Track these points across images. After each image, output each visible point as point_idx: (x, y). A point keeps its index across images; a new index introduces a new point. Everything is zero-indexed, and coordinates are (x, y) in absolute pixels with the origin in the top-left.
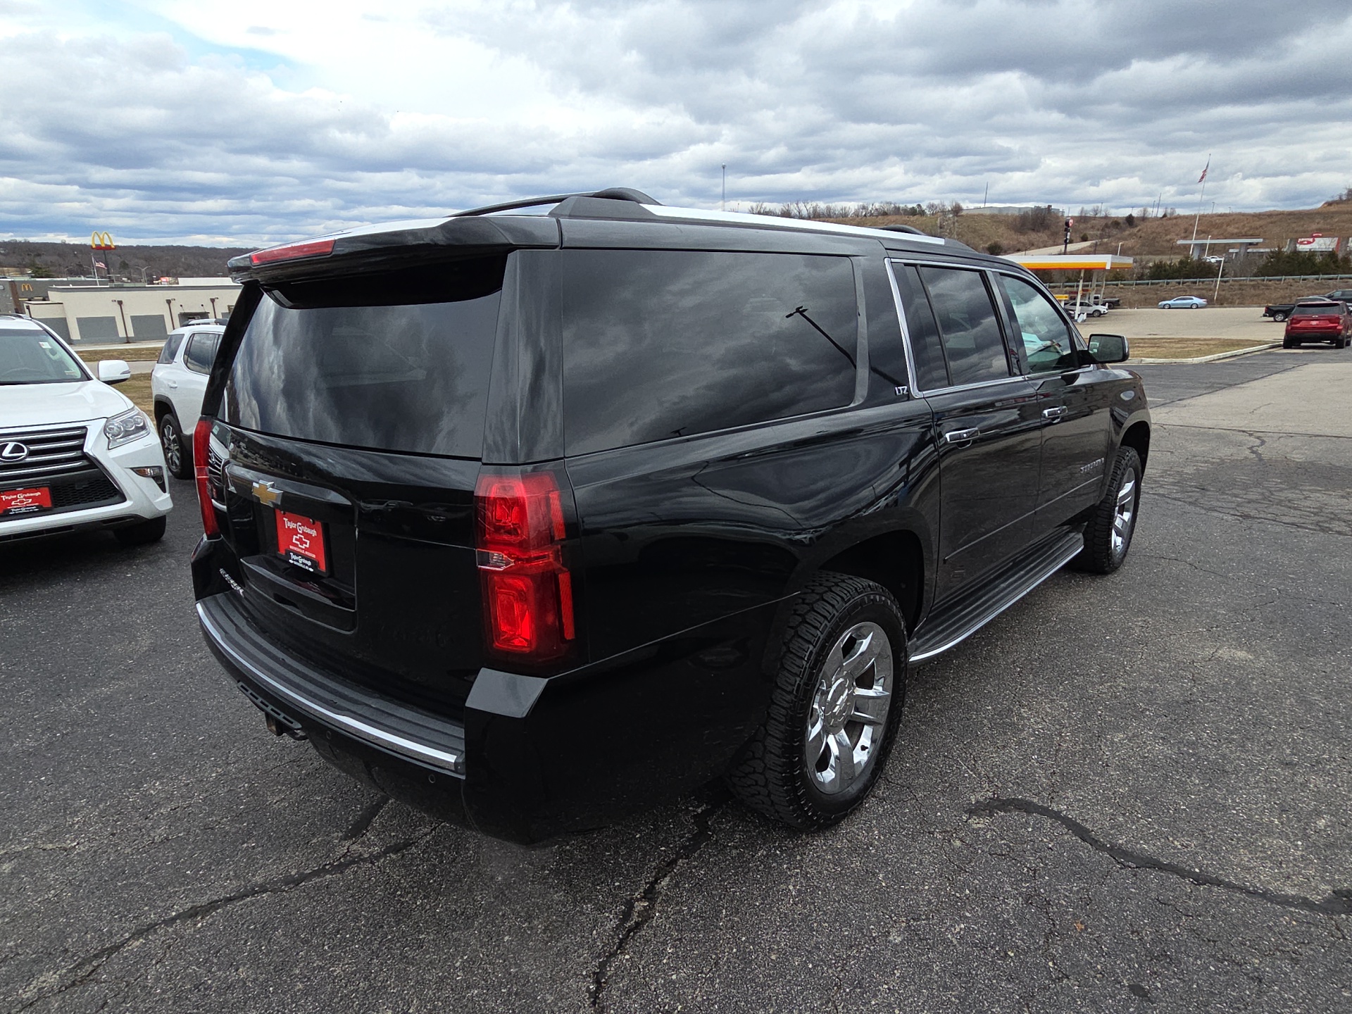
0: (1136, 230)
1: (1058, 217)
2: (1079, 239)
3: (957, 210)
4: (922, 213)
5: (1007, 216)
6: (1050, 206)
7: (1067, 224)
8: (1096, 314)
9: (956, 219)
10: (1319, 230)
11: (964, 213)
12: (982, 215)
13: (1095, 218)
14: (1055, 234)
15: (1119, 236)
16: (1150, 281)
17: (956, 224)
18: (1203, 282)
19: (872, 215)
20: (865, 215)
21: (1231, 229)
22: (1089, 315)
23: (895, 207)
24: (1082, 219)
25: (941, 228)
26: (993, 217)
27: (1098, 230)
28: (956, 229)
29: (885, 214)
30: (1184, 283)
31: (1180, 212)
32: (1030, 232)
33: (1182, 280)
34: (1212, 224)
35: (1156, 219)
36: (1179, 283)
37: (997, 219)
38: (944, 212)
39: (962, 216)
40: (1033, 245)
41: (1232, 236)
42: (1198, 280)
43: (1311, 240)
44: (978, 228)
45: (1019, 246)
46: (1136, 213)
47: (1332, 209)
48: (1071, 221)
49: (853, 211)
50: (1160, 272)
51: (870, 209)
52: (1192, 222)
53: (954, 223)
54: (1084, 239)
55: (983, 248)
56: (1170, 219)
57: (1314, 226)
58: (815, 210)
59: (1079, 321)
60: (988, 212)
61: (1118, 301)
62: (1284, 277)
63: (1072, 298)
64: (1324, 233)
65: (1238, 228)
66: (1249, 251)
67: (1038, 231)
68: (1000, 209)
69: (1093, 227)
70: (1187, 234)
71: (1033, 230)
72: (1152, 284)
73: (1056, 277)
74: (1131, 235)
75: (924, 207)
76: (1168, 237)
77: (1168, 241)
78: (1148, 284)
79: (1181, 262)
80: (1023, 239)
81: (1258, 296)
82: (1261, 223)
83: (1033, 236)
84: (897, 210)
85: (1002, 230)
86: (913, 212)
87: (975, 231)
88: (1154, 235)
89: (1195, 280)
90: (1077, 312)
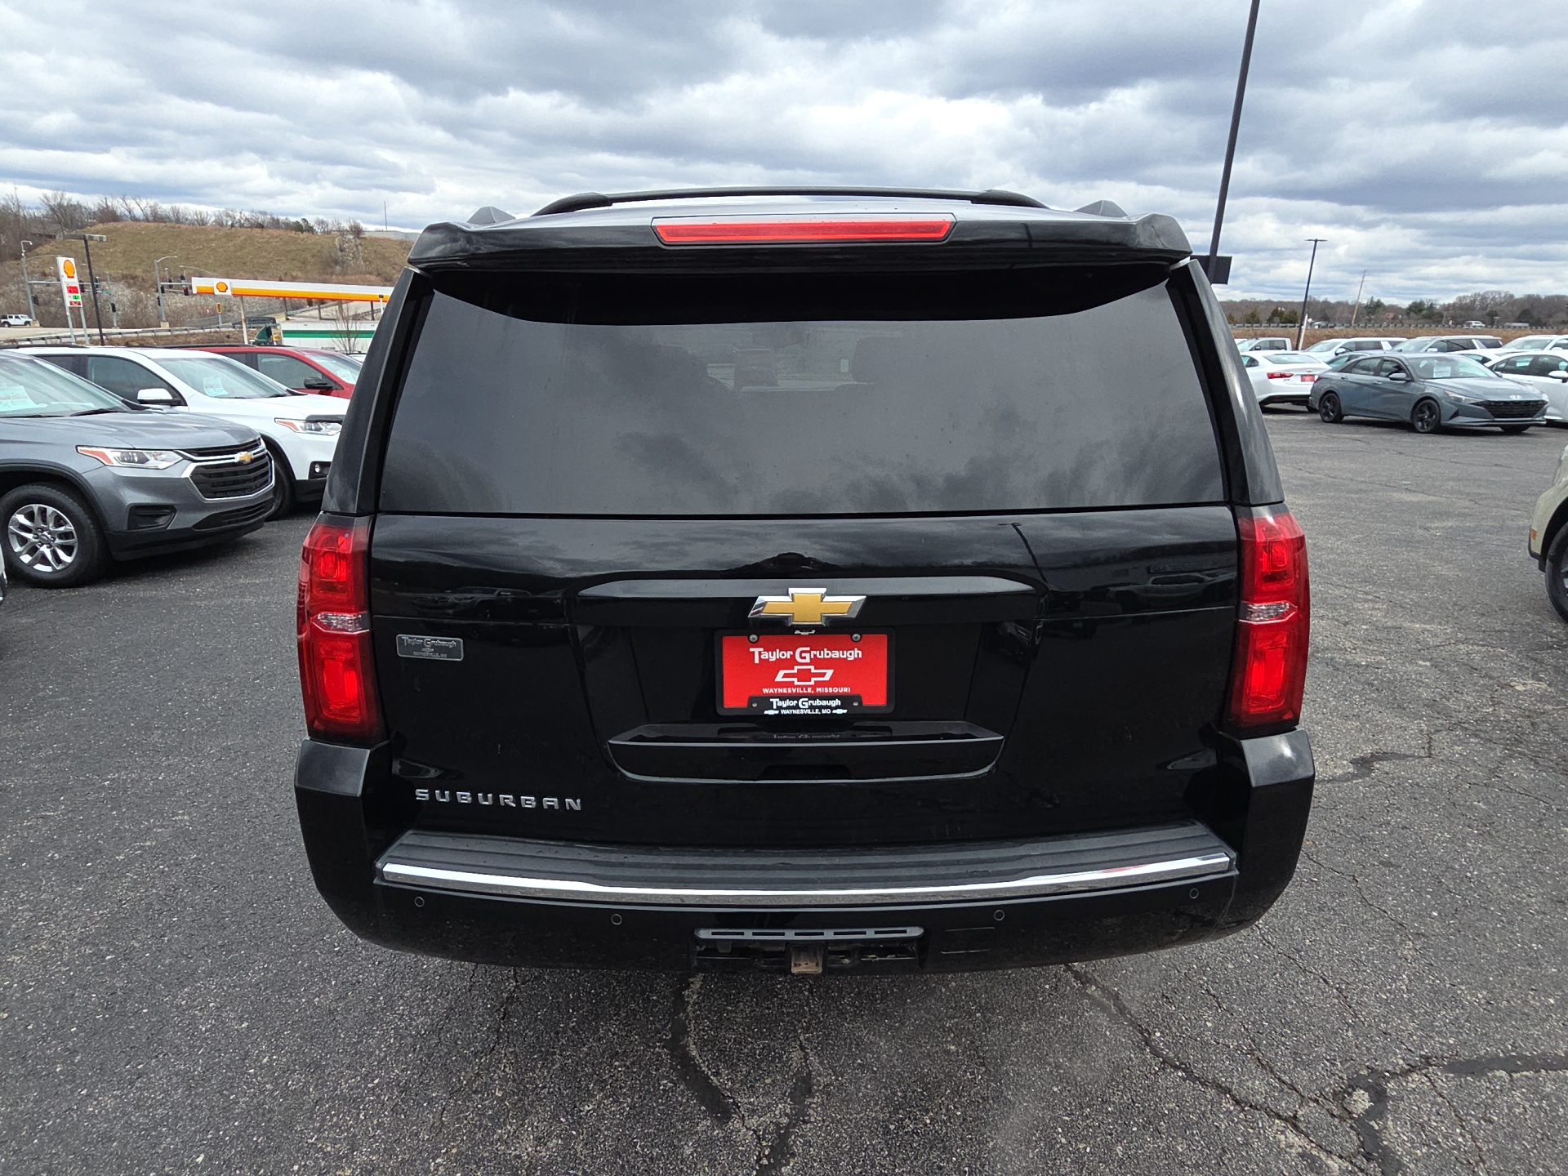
3: (357, 231)
4: (310, 230)
9: (358, 241)
11: (366, 235)
12: (389, 240)
17: (360, 247)
19: (242, 226)
20: (232, 226)
23: (273, 219)
25: (341, 251)
26: (401, 243)
28: (361, 254)
29: (261, 226)
37: (406, 246)
38: (342, 232)
39: (365, 238)
44: (387, 255)
49: (213, 219)
51: (238, 218)
53: (356, 246)
60: (392, 237)
68: (406, 234)
75: (312, 223)
84: (276, 223)
86: (298, 227)
87: (384, 258)
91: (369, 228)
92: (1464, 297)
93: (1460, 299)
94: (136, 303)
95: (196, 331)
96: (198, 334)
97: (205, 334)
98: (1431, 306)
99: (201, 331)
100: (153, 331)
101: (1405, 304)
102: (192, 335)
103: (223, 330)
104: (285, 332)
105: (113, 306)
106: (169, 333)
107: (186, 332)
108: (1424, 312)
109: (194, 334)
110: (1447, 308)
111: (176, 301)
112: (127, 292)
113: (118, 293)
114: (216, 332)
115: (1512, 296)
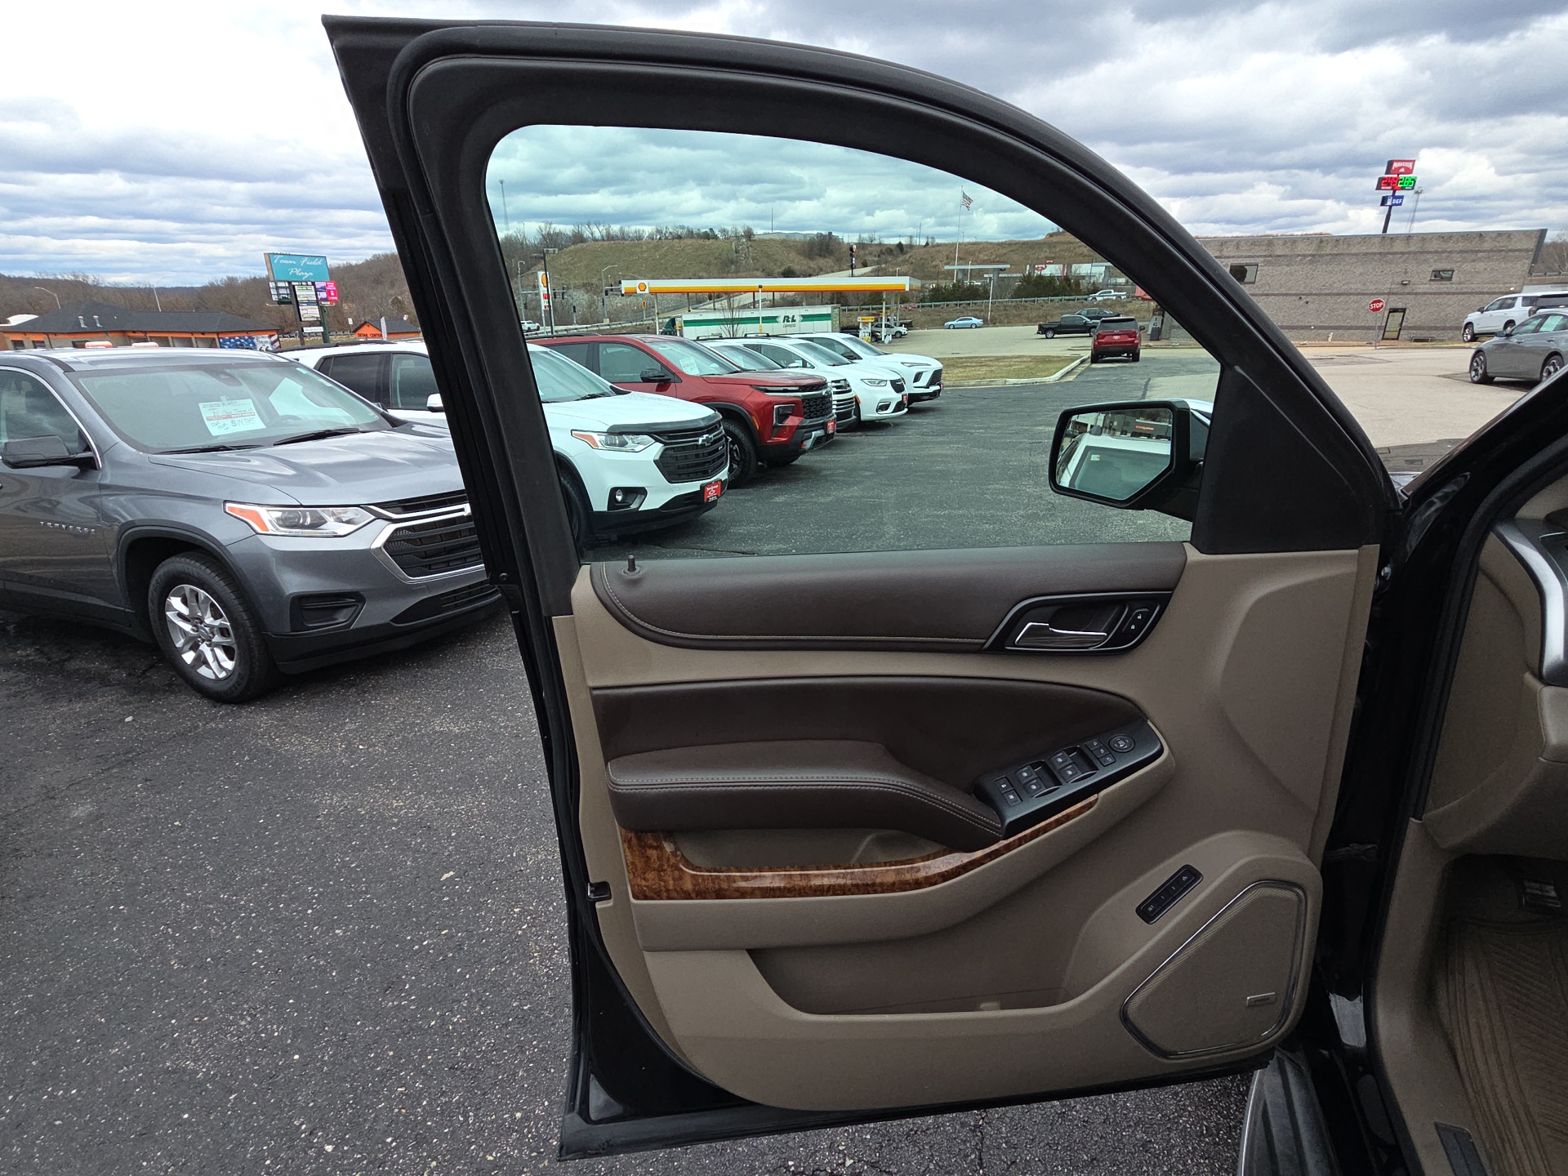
0: (907, 256)
1: (840, 244)
2: (860, 265)
3: (749, 234)
4: (715, 237)
5: (795, 241)
6: (830, 233)
7: (851, 249)
8: (898, 335)
9: (750, 243)
10: (1047, 258)
11: (756, 238)
12: (773, 240)
13: (871, 245)
14: (839, 260)
15: (895, 262)
16: (933, 304)
17: (750, 248)
18: (976, 304)
19: (666, 238)
20: (660, 239)
21: (982, 256)
22: (894, 337)
23: (688, 230)
24: (861, 245)
25: (736, 252)
26: (783, 242)
27: (875, 256)
28: (751, 254)
29: (680, 237)
30: (960, 305)
31: (938, 241)
32: (818, 257)
33: (958, 302)
34: (972, 251)
35: (920, 247)
36: (957, 305)
37: (786, 244)
38: (738, 237)
39: (755, 240)
40: (821, 270)
41: (984, 262)
42: (971, 302)
43: (1044, 266)
44: (770, 253)
45: (811, 272)
46: (904, 241)
47: (1054, 239)
48: (855, 247)
49: (647, 234)
50: (938, 295)
51: (665, 232)
52: (952, 249)
53: (748, 248)
54: (865, 265)
55: (778, 273)
56: (933, 246)
57: (1043, 255)
58: (608, 234)
59: (886, 342)
60: (776, 237)
61: (911, 322)
62: (1036, 299)
63: (876, 320)
64: (1055, 260)
65: (987, 255)
66: (1000, 275)
67: (825, 257)
68: (787, 235)
69: (870, 254)
70: (950, 260)
71: (820, 256)
72: (935, 306)
73: (851, 299)
74: (904, 262)
75: (717, 231)
76: (934, 263)
77: (935, 266)
78: (931, 306)
79: (953, 285)
80: (812, 264)
81: (1019, 316)
82: (1004, 251)
83: (821, 262)
84: (690, 234)
85: (793, 255)
86: (706, 236)
87: (768, 256)
88: (922, 261)
89: (968, 302)
90: (883, 334)
91: (758, 231)
94: (591, 304)
95: (627, 325)
96: (629, 326)
97: (633, 326)
99: (630, 324)
100: (597, 326)
102: (623, 327)
103: (645, 323)
104: (685, 322)
105: (574, 307)
106: (608, 327)
107: (619, 326)
109: (625, 327)
111: (618, 302)
112: (586, 296)
113: (580, 298)
114: (640, 325)
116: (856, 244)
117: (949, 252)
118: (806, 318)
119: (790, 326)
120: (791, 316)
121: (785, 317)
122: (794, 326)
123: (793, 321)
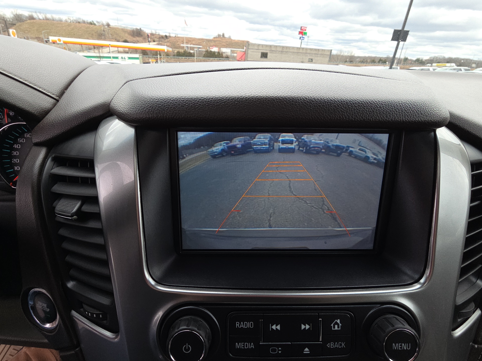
0: (168, 40)
1: (144, 33)
2: (152, 41)
3: (108, 25)
4: (95, 24)
5: (127, 30)
6: (140, 29)
7: (148, 35)
9: (109, 28)
10: (214, 45)
11: (111, 26)
12: (118, 28)
13: (156, 34)
14: (144, 38)
15: (164, 41)
16: (177, 57)
19: (73, 22)
20: (70, 22)
21: (193, 42)
23: (83, 20)
24: (152, 34)
25: (104, 31)
26: (122, 29)
27: (158, 38)
28: (110, 32)
29: (79, 22)
31: (179, 36)
32: (136, 37)
33: (186, 57)
34: (189, 40)
35: (173, 37)
37: (124, 30)
38: (104, 26)
39: (110, 28)
40: (138, 41)
41: (194, 45)
43: (212, 48)
45: (134, 41)
46: (168, 35)
47: (216, 39)
49: (64, 20)
50: (179, 54)
51: (72, 20)
53: (108, 30)
54: (154, 41)
55: (121, 41)
56: (177, 37)
57: (212, 44)
58: (46, 17)
60: (120, 27)
62: (210, 58)
65: (195, 42)
66: (200, 50)
67: (139, 37)
69: (156, 37)
70: (183, 43)
72: (178, 58)
73: (149, 53)
74: (168, 42)
75: (95, 22)
77: (178, 44)
79: (184, 51)
80: (134, 39)
82: (200, 41)
83: (138, 39)
84: (84, 22)
85: (127, 35)
86: (91, 23)
87: (117, 34)
88: (174, 42)
89: (189, 57)
92: (431, 57)
93: (430, 58)
98: (422, 60)
101: (414, 59)
108: (420, 61)
110: (426, 60)
115: (445, 57)
116: (150, 33)
117: (183, 40)
118: (130, 58)
119: (124, 61)
120: (124, 57)
121: (122, 57)
122: (125, 61)
123: (125, 59)
